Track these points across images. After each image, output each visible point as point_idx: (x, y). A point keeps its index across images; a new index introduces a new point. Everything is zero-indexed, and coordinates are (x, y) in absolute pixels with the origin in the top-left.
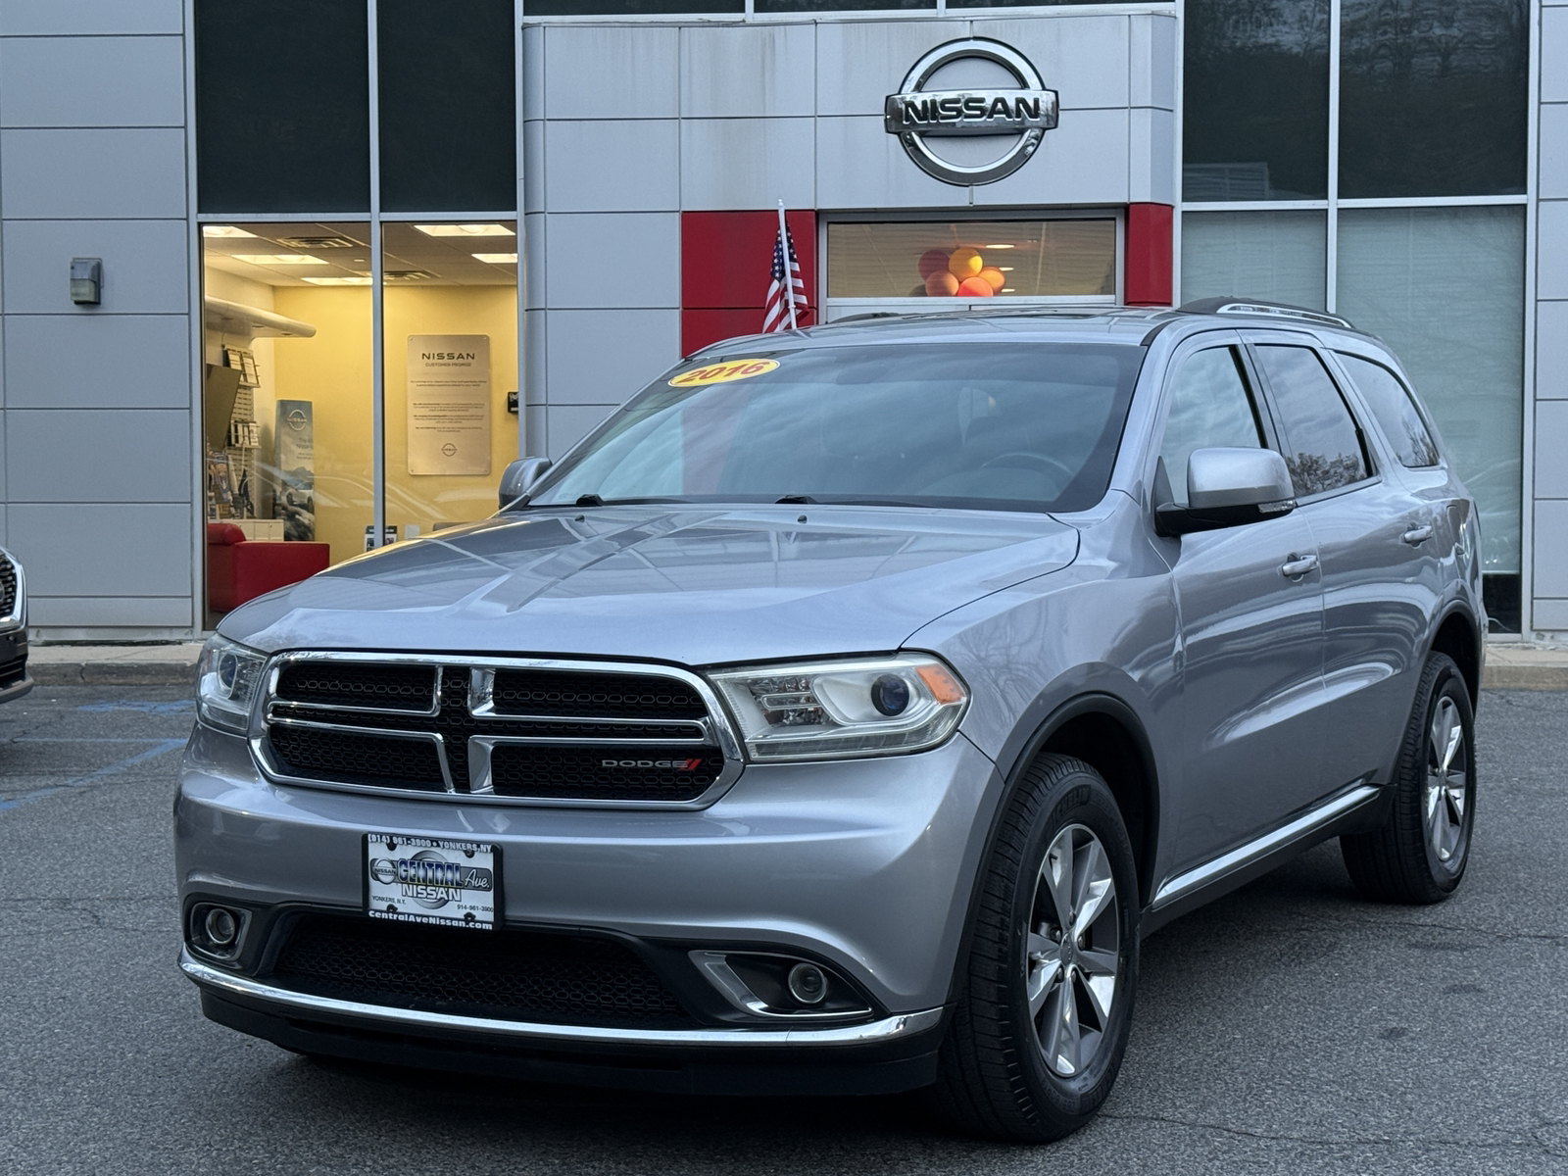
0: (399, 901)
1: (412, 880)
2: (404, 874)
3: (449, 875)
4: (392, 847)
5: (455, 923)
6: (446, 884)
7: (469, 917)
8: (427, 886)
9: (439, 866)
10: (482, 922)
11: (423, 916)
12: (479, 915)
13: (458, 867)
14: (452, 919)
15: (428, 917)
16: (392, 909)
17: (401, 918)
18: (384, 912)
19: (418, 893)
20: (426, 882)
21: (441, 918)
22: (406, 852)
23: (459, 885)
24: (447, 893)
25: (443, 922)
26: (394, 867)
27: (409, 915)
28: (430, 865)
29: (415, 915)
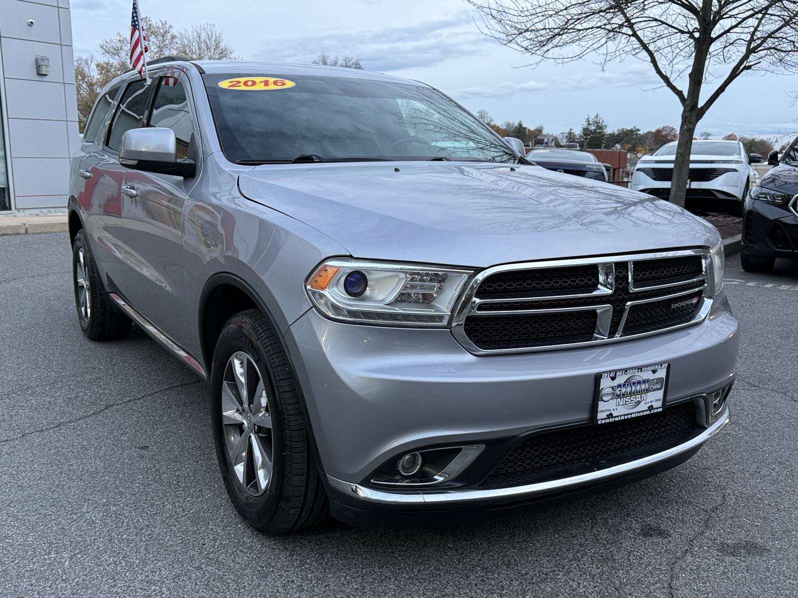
0: (614, 410)
1: (623, 395)
2: (618, 393)
3: (643, 386)
4: (613, 379)
5: (645, 413)
6: (641, 392)
7: (651, 408)
8: (631, 396)
9: (639, 383)
10: (657, 408)
11: (628, 414)
12: (655, 405)
13: (648, 381)
14: (643, 411)
15: (631, 414)
16: (610, 416)
17: (617, 419)
18: (605, 419)
19: (626, 402)
20: (631, 394)
21: (638, 412)
22: (621, 379)
23: (648, 391)
24: (641, 397)
25: (639, 415)
26: (613, 390)
27: (621, 416)
28: (634, 384)
29: (624, 415)
